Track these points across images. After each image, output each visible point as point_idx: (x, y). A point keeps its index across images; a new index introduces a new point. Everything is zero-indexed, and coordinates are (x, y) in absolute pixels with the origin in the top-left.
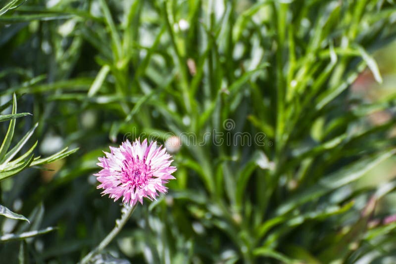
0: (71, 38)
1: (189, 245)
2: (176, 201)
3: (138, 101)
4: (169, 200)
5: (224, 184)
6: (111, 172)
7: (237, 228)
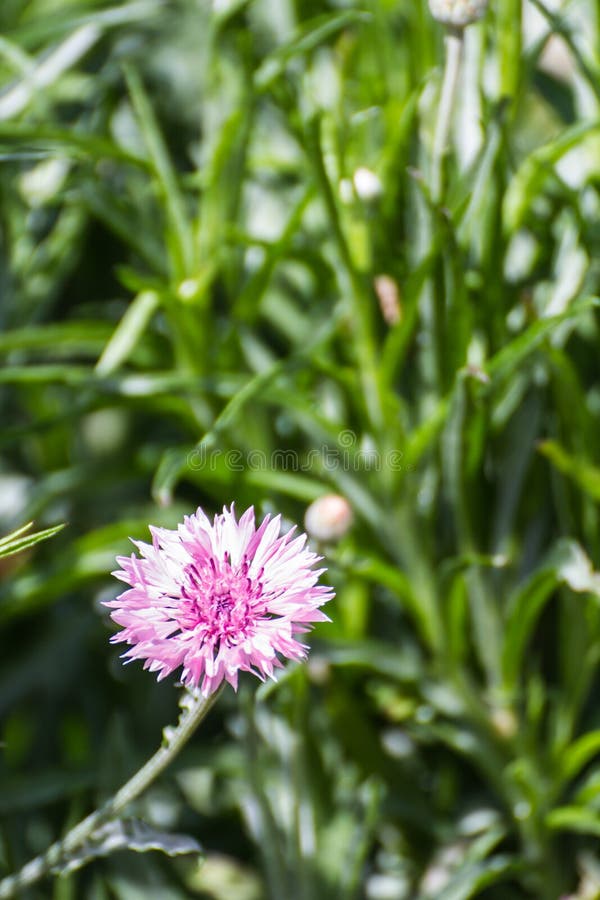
0: (54, 210)
1: (369, 795)
2: (336, 671)
3: (237, 391)
4: (318, 669)
5: (469, 628)
6: (150, 596)
7: (505, 752)
